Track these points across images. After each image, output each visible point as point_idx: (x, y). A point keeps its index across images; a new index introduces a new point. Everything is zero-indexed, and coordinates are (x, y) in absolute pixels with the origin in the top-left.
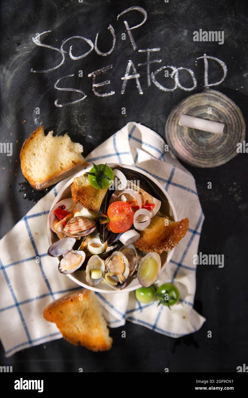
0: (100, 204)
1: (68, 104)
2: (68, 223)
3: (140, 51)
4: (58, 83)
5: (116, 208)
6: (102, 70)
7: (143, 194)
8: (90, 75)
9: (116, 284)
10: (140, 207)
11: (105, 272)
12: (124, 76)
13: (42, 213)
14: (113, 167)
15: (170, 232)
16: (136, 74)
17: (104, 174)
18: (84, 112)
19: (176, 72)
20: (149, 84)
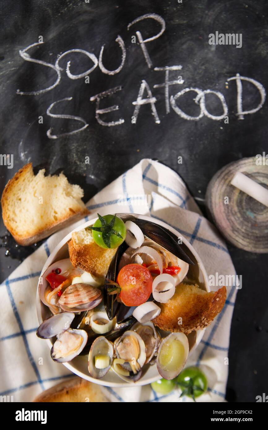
0: (107, 267)
1: (64, 135)
2: (64, 292)
3: (156, 69)
4: (51, 109)
5: (129, 273)
6: (109, 92)
7: (165, 254)
8: (92, 99)
9: (128, 374)
10: (161, 271)
11: (114, 358)
12: (136, 100)
13: (30, 276)
14: (125, 218)
15: (202, 306)
16: (152, 98)
17: (113, 228)
18: (85, 145)
19: (202, 96)
20: (168, 110)
